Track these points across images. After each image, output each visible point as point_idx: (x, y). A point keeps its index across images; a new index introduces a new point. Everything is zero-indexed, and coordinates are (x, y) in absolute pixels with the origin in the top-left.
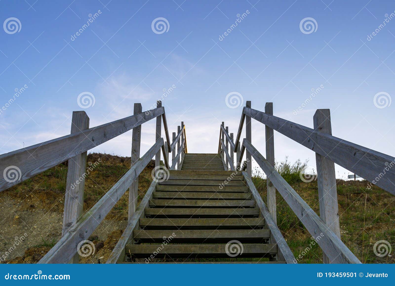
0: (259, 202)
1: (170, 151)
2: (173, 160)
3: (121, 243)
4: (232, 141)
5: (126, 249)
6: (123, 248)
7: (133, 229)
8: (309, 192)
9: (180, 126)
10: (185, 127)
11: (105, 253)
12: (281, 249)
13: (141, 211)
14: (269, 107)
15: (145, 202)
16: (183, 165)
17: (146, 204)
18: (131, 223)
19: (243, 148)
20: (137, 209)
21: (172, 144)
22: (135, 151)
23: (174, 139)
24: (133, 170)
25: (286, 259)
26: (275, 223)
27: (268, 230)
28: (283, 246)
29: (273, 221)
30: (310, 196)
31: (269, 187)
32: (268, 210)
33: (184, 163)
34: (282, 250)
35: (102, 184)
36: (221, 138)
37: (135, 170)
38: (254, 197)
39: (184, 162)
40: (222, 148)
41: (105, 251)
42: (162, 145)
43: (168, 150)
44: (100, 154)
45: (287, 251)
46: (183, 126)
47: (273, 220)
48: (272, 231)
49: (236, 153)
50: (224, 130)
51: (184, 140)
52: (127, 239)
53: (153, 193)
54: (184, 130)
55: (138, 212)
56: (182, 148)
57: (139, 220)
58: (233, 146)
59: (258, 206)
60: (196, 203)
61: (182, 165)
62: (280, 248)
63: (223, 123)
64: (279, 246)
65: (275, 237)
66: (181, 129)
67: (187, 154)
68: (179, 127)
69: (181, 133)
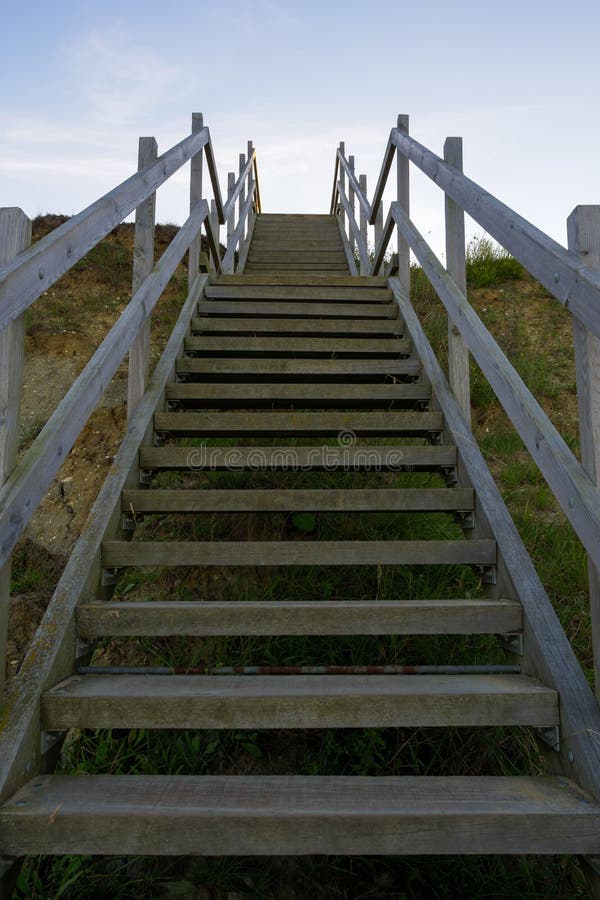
0: (430, 366)
1: (222, 222)
2: (228, 235)
3: (111, 486)
4: (364, 196)
5: (123, 500)
6: (115, 500)
7: (138, 444)
8: (537, 305)
9: (244, 155)
10: (256, 154)
11: (76, 468)
12: (483, 504)
13: (158, 393)
14: (454, 146)
15: (165, 365)
16: (251, 243)
17: (168, 372)
18: (134, 428)
19: (391, 223)
20: (148, 387)
21: (228, 203)
22: (142, 250)
23: (231, 190)
24: (139, 303)
25: (495, 533)
26: (467, 428)
27: (452, 448)
28: (489, 495)
29: (464, 421)
30: (540, 315)
31: (453, 335)
32: (451, 390)
33: (253, 239)
34: (485, 508)
35: (68, 287)
36: (338, 178)
37: (143, 303)
38: (416, 349)
39: (254, 237)
40: (339, 202)
41: (75, 463)
42: (203, 217)
43: (217, 219)
44: (62, 216)
45: (498, 512)
46: (251, 151)
47: (462, 418)
48: (461, 451)
49: (373, 226)
50: (344, 164)
51: (254, 183)
52: (125, 473)
53: (184, 339)
54: (255, 161)
55: (151, 394)
56: (249, 204)
57: (154, 416)
58: (367, 210)
59: (426, 376)
60: (284, 366)
61: (249, 243)
62: (482, 501)
63: (342, 144)
64: (480, 495)
65: (469, 468)
66: (247, 163)
67: (260, 215)
68: (242, 157)
69: (247, 170)
